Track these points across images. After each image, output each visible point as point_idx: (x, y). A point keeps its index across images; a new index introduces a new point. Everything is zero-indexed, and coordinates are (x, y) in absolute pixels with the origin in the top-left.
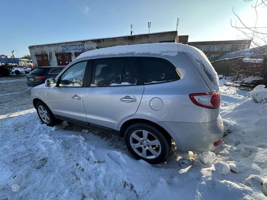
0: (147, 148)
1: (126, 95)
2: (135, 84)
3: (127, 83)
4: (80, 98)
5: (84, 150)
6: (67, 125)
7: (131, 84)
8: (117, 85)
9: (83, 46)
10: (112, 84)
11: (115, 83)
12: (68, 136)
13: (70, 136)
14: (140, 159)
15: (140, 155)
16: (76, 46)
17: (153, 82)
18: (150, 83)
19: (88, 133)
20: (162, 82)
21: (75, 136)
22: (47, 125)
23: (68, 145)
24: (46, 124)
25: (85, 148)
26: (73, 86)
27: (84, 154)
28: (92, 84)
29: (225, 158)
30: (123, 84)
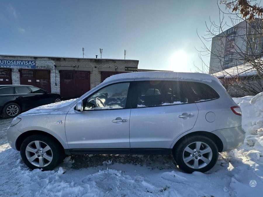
0: (199, 158)
1: (183, 113)
2: (187, 103)
3: (179, 102)
4: (126, 120)
5: (132, 183)
6: (74, 161)
7: (183, 103)
8: (169, 104)
9: (35, 63)
10: (163, 103)
11: (166, 103)
12: (94, 175)
13: (96, 174)
14: (193, 172)
15: (193, 167)
16: (22, 61)
17: (201, 100)
18: (199, 101)
19: (113, 163)
20: (208, 100)
21: (103, 172)
22: (42, 171)
23: (105, 186)
24: (40, 168)
25: (133, 181)
26: (111, 108)
27: (138, 188)
28: (139, 105)
29: (242, 151)
30: (175, 103)
